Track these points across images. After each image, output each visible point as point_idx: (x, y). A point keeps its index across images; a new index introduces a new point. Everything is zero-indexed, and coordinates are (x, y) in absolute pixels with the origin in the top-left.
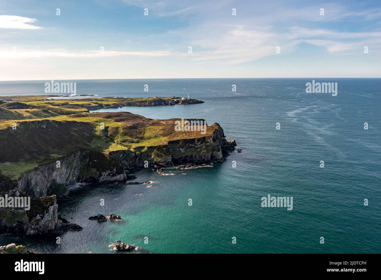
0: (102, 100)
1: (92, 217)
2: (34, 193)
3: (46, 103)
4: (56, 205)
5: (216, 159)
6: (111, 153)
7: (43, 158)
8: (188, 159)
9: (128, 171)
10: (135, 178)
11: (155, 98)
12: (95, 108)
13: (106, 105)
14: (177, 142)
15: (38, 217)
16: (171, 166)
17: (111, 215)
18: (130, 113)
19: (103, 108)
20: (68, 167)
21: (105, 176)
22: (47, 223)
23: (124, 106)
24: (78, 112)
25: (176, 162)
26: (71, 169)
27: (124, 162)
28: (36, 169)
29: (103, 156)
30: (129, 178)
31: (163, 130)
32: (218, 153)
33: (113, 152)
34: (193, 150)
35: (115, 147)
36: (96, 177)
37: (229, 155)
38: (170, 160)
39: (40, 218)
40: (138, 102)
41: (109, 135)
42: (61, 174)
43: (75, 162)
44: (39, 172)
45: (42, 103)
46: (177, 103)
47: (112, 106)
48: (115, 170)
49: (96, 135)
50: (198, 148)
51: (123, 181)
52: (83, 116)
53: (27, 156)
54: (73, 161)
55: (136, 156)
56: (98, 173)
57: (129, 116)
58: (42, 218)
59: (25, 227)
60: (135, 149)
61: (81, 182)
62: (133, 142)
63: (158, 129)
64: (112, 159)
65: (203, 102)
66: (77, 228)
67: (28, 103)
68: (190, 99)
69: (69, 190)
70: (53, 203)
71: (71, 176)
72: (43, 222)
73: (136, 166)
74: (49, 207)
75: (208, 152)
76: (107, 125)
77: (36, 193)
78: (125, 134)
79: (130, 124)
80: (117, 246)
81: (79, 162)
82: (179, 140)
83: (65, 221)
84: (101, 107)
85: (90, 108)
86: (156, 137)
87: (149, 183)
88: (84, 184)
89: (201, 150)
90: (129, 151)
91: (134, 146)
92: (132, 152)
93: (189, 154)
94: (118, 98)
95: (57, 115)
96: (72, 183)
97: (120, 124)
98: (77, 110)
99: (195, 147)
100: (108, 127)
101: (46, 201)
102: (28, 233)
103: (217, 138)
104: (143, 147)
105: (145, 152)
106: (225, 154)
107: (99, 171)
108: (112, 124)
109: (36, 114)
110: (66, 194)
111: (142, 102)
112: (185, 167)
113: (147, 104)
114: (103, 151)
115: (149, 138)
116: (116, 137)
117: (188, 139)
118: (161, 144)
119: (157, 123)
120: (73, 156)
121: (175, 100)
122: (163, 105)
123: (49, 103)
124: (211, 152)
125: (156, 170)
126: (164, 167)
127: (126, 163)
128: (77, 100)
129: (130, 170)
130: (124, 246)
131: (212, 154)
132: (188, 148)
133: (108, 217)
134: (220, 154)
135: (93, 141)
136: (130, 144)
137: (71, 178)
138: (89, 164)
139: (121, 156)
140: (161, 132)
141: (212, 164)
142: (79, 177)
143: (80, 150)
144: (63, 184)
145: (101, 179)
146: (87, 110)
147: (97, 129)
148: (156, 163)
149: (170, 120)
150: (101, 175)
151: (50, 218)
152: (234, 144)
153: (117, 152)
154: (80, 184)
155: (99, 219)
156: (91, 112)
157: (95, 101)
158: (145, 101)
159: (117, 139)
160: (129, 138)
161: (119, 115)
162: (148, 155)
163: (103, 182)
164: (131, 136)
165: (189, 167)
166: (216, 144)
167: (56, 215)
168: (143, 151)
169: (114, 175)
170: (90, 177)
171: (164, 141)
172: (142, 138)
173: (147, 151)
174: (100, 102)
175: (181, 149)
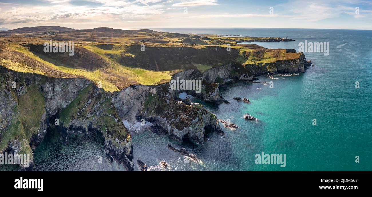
0: (244, 38)
1: (235, 98)
2: (209, 80)
3: (218, 38)
4: (218, 88)
5: (301, 71)
6: (246, 65)
7: (214, 64)
8: (286, 70)
9: (254, 75)
10: (258, 79)
11: (270, 38)
12: (240, 42)
13: (245, 41)
14: (281, 61)
15: (210, 93)
16: (277, 74)
17: (244, 99)
18: (257, 45)
19: (243, 42)
20: (225, 70)
21: (242, 77)
22: (213, 97)
23: (254, 41)
24: (232, 43)
25: (279, 72)
26: (227, 71)
27: (252, 70)
28: (211, 69)
29: (242, 66)
30: (255, 79)
31: (273, 54)
32: (302, 68)
33: (247, 64)
34: (289, 65)
35: (248, 62)
36: (238, 77)
37: (308, 68)
38: (276, 71)
39: (211, 93)
40: (261, 39)
41: (246, 56)
42: (222, 73)
43: (229, 68)
44: (212, 71)
45: (216, 38)
46: (281, 40)
47: (248, 41)
48: (248, 74)
49: (239, 55)
50: (291, 65)
51: (251, 80)
52: (234, 45)
53: (208, 63)
54: (228, 67)
55: (259, 68)
56: (239, 75)
57: (256, 47)
58: (212, 93)
59: (204, 96)
60: (258, 64)
61: (231, 79)
62: (257, 60)
63: (271, 54)
64: (247, 68)
65: (294, 41)
66: (227, 103)
67: (210, 38)
68: (288, 39)
69: (225, 81)
70: (217, 87)
71: (226, 75)
72: (211, 96)
73: (258, 73)
74: (215, 89)
75: (297, 67)
76: (245, 51)
77: (210, 81)
78: (254, 56)
79: (256, 50)
80: (246, 116)
81: (231, 68)
82: (281, 60)
83: (221, 97)
84: (243, 41)
85: (237, 42)
86: (269, 58)
87: (265, 83)
88: (232, 80)
89: (293, 66)
90: (255, 64)
91: (258, 62)
92: (257, 65)
93: (287, 68)
94: (251, 37)
95: (222, 44)
96: (227, 79)
97: (251, 50)
98: (232, 42)
99: (290, 64)
100: (246, 52)
101: (214, 85)
102: (205, 100)
103: (302, 60)
104: (263, 63)
105: (263, 66)
106: (306, 68)
107: (240, 74)
108: (248, 50)
109: (213, 43)
110: (223, 83)
111: (263, 39)
112: (284, 75)
113: (266, 40)
114: (242, 64)
115: (266, 58)
116: (249, 57)
117: (286, 60)
118: (272, 62)
119: (270, 51)
120: (228, 65)
121: (280, 39)
122: (274, 41)
123: (219, 38)
124: (298, 67)
125: (269, 76)
126: (273, 74)
127: (254, 71)
128: (232, 37)
129: (255, 75)
130: (250, 117)
131: (299, 68)
132: (286, 64)
133: (243, 99)
134: (303, 68)
135: (238, 58)
136: (256, 61)
137: (226, 76)
138: (235, 69)
139: (251, 67)
140: (272, 56)
141: (299, 73)
142: (230, 75)
143: (232, 62)
144: (222, 78)
145: (241, 78)
146: (236, 42)
147: (240, 52)
148: (269, 72)
149: (277, 49)
150: (240, 76)
151: (215, 95)
152: (310, 63)
153: (249, 64)
154: (230, 79)
155: (238, 99)
156: (238, 43)
157: (240, 38)
158: (265, 39)
159: (249, 58)
160: (256, 58)
161: (251, 46)
162: (265, 68)
163: (241, 80)
164: (257, 57)
165: (286, 75)
166: (301, 63)
167: (218, 93)
168: (263, 65)
169: (247, 77)
170: (235, 77)
171: (273, 60)
172: (262, 58)
173: (265, 65)
174: (242, 39)
175: (282, 65)
